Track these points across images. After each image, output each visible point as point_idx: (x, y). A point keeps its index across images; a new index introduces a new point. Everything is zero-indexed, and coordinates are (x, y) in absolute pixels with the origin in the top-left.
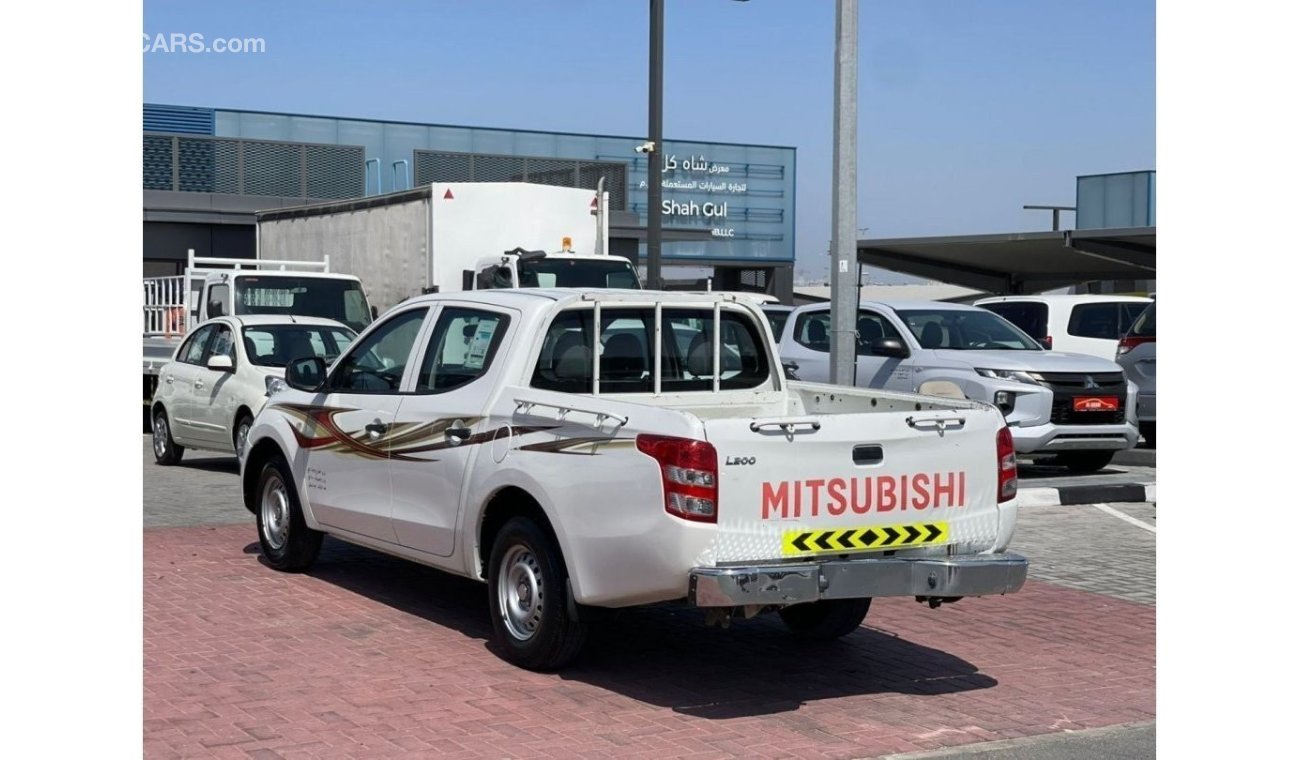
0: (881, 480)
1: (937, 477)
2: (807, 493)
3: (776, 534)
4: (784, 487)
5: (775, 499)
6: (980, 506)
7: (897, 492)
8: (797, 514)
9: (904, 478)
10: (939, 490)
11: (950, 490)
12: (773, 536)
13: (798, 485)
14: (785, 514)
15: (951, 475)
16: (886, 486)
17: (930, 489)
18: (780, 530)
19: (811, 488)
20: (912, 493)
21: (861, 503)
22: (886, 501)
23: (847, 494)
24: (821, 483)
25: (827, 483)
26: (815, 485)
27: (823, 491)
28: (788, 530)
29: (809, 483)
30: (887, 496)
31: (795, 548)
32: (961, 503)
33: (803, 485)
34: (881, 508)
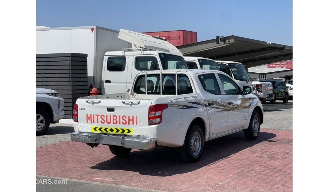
0: (114, 116)
1: (129, 117)
2: (96, 117)
3: (90, 126)
4: (91, 115)
5: (89, 118)
6: (143, 126)
7: (118, 119)
8: (94, 122)
9: (120, 116)
10: (129, 120)
11: (133, 120)
12: (89, 127)
13: (94, 115)
14: (91, 122)
15: (133, 117)
16: (115, 118)
17: (127, 120)
18: (91, 125)
19: (97, 117)
20: (122, 120)
21: (109, 121)
22: (115, 121)
23: (105, 119)
24: (99, 115)
25: (100, 116)
26: (98, 116)
27: (99, 117)
28: (92, 126)
29: (96, 115)
30: (115, 120)
31: (94, 130)
32: (136, 124)
33: (95, 116)
34: (114, 123)
